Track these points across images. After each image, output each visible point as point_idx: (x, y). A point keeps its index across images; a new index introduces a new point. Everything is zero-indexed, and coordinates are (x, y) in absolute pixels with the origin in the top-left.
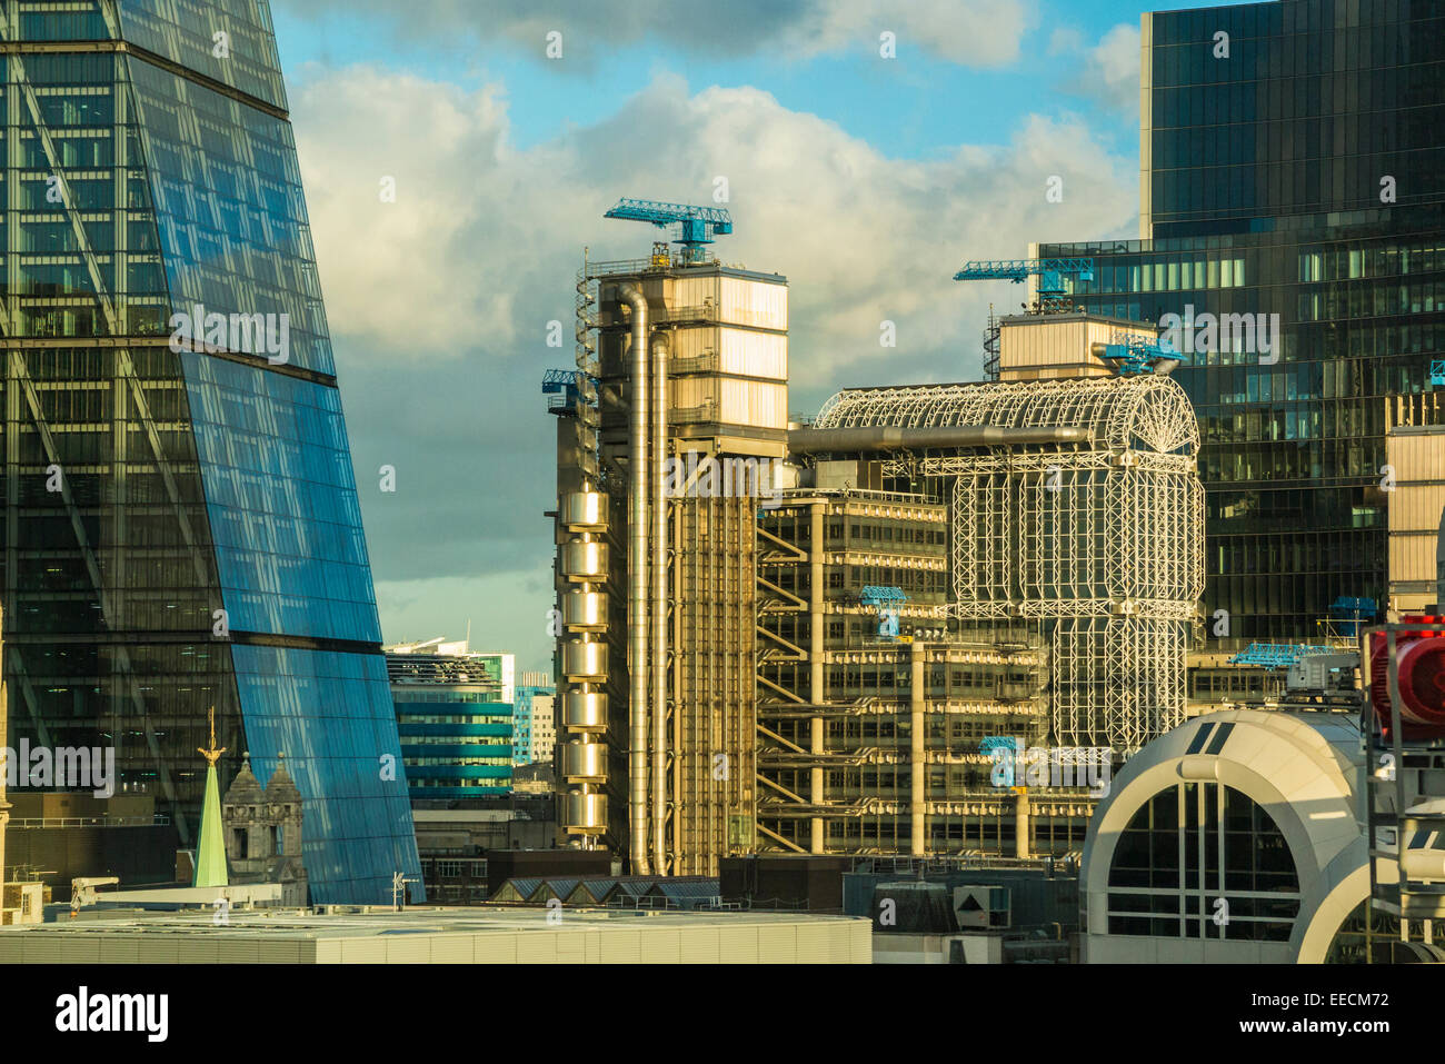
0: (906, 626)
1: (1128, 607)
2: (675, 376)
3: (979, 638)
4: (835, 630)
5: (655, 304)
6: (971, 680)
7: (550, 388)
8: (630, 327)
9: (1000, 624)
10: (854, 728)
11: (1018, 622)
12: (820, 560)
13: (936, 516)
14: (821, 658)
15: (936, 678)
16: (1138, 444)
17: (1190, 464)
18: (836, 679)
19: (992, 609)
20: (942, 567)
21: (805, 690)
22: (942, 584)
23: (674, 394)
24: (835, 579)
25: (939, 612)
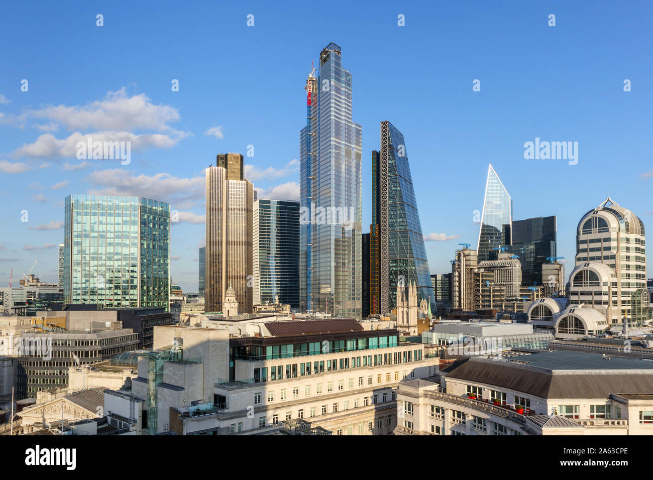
0: (490, 285)
1: (514, 283)
2: (466, 261)
3: (497, 287)
4: (482, 286)
5: (464, 253)
6: (497, 291)
7: (451, 262)
8: (461, 256)
9: (500, 285)
10: (485, 296)
11: (501, 285)
12: (481, 279)
13: (493, 274)
14: (481, 289)
15: (493, 291)
16: (515, 266)
17: (520, 268)
18: (482, 291)
19: (499, 283)
20: (493, 279)
21: (479, 292)
22: (493, 281)
23: (466, 262)
24: (482, 281)
25: (493, 284)
